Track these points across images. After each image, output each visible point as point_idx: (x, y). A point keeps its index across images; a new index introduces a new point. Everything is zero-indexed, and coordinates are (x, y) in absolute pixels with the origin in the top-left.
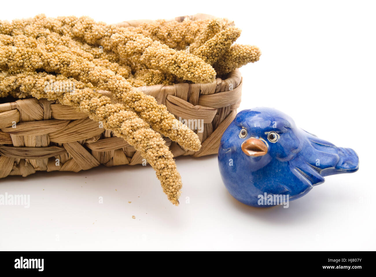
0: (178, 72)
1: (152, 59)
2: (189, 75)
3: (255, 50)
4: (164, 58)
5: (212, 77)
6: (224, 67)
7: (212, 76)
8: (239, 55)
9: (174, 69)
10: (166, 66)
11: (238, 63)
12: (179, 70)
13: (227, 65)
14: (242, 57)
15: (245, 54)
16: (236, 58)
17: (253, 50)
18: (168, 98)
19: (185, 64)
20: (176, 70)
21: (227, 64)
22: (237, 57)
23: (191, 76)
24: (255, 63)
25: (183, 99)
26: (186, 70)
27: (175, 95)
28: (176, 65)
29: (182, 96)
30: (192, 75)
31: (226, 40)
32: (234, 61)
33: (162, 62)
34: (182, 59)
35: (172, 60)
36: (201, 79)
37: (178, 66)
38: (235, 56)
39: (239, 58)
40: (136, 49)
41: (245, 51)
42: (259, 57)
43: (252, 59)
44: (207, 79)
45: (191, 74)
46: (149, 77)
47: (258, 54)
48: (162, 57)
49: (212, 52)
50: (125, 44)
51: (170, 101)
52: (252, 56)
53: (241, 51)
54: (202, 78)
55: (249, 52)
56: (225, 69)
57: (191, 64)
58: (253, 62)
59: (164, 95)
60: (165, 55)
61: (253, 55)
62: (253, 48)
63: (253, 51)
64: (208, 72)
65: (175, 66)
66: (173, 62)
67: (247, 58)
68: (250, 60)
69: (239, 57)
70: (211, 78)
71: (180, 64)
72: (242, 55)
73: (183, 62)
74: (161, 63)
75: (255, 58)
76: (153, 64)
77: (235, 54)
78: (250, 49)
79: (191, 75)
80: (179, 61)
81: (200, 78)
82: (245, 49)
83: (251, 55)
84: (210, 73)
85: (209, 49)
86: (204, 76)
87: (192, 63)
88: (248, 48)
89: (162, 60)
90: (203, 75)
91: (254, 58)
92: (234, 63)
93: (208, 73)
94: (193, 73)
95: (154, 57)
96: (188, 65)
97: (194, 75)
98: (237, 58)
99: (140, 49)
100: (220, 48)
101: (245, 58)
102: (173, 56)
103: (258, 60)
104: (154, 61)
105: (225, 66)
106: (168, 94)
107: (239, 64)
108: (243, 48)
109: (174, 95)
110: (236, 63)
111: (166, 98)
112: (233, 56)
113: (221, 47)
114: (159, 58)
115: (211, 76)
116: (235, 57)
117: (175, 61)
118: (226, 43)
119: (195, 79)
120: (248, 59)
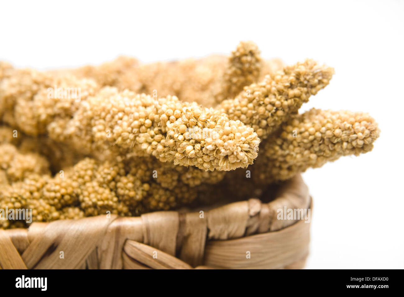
0: (160, 147)
1: (97, 123)
2: (189, 148)
3: (364, 123)
4: (126, 118)
5: (248, 146)
6: (278, 164)
7: (249, 144)
8: (322, 133)
9: (150, 139)
10: (131, 136)
11: (316, 152)
12: (163, 141)
13: (288, 158)
14: (329, 139)
15: (337, 131)
16: (312, 141)
17: (360, 122)
18: (128, 249)
19: (177, 123)
20: (154, 143)
21: (288, 154)
22: (315, 139)
23: (193, 152)
24: (362, 156)
25: (163, 250)
26: (181, 138)
27: (146, 241)
28: (156, 129)
29: (161, 245)
30: (198, 146)
31: (291, 86)
32: (306, 149)
33: (121, 126)
34: (170, 112)
35: (147, 117)
36: (221, 154)
37: (160, 132)
38: (310, 135)
39: (321, 142)
40: (59, 105)
41: (340, 124)
42: (373, 140)
43: (354, 144)
44: (235, 153)
45: (194, 146)
46: (86, 170)
47: (372, 134)
48: (120, 115)
49: (254, 112)
50: (32, 99)
51: (132, 255)
52: (357, 138)
53: (328, 122)
54: (223, 150)
55: (348, 125)
56: (280, 168)
57: (193, 120)
58: (356, 154)
59: (117, 242)
60: (127, 109)
61: (360, 134)
62: (358, 118)
63: (361, 126)
64: (238, 134)
65: (152, 132)
66: (148, 122)
67: (342, 142)
68: (350, 147)
69: (322, 139)
70: (246, 152)
71: (165, 126)
72: (329, 133)
73: (172, 117)
74: (117, 129)
75: (364, 144)
76: (98, 135)
77: (312, 130)
78: (352, 120)
79: (194, 149)
80: (164, 116)
81: (218, 151)
82: (338, 118)
83: (355, 133)
84: (243, 139)
85: (246, 106)
86: (229, 144)
87: (197, 118)
88: (346, 116)
89: (119, 122)
90: (226, 144)
91: (361, 143)
92: (306, 152)
93: (239, 138)
94: (200, 143)
95: (100, 118)
96: (186, 125)
97: (202, 148)
98: (315, 141)
99: (67, 105)
100: (273, 104)
101: (335, 141)
102: (149, 110)
103: (370, 150)
104: (101, 127)
105: (281, 162)
106: (126, 240)
107: (318, 156)
108: (334, 117)
109: (141, 241)
110: (311, 153)
111: (123, 250)
112: (306, 134)
113: (278, 103)
114: (113, 117)
115: (246, 146)
116: (311, 138)
117: (153, 121)
118: (291, 92)
119: (205, 157)
120: (345, 144)
